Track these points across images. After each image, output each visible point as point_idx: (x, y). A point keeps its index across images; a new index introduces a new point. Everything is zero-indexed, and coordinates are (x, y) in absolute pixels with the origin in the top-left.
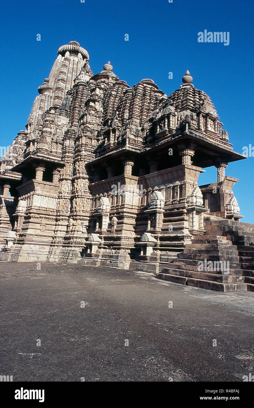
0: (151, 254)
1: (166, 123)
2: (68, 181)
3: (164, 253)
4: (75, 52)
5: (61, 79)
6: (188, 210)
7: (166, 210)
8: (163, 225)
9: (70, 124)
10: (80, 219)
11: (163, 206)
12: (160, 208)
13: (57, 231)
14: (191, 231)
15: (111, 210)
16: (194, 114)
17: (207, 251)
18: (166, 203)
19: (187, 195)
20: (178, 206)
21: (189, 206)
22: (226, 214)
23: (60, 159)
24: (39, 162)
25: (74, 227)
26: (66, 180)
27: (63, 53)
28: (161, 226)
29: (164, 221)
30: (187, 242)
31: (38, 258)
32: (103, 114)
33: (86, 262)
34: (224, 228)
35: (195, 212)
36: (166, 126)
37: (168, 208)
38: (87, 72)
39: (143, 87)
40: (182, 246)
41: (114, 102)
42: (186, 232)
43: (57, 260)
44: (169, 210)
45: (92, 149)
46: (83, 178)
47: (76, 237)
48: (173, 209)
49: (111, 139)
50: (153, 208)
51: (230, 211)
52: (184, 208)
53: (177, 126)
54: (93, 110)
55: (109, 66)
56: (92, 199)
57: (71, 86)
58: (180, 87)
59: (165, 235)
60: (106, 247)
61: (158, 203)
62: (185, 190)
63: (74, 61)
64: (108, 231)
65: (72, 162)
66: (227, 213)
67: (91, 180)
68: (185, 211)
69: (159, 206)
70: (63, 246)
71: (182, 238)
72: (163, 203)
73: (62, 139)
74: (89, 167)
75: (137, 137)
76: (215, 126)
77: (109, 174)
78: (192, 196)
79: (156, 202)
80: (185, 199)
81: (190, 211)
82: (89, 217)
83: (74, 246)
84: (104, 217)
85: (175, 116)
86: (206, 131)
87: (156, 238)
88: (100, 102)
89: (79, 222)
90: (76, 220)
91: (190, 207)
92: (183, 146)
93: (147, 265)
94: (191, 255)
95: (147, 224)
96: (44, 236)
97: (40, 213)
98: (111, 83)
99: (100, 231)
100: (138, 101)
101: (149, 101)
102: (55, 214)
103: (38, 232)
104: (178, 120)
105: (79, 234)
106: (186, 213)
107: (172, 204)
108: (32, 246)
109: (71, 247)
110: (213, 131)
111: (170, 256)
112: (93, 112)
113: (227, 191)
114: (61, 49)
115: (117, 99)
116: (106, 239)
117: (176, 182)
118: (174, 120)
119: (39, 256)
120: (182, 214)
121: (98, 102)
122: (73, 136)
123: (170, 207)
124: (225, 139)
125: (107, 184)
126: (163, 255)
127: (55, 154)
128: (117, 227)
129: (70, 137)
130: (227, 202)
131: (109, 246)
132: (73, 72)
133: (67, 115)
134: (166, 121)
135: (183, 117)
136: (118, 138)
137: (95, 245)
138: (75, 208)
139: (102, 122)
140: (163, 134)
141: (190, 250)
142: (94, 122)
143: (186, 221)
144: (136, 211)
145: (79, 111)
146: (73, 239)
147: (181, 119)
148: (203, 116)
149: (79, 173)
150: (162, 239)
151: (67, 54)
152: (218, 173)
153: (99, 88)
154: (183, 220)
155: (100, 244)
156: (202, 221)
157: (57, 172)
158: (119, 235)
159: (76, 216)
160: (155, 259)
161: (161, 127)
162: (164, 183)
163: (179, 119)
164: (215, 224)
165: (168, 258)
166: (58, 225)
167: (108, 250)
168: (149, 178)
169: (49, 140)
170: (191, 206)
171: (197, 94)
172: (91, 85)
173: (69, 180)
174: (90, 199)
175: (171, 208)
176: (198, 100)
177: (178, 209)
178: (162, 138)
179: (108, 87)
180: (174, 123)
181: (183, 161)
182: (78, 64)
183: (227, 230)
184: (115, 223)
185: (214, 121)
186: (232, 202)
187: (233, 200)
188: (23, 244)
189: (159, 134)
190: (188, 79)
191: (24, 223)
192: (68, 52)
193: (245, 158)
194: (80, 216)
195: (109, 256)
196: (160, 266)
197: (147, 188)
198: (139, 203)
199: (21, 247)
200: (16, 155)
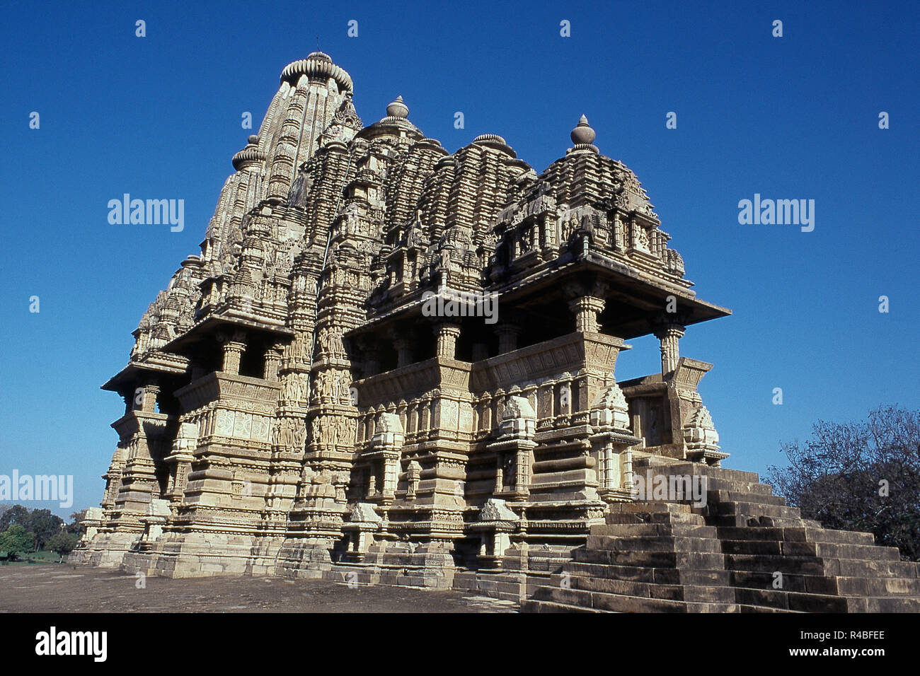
0: (507, 552)
1: (537, 236)
2: (302, 375)
3: (537, 548)
4: (320, 76)
5: (288, 137)
6: (592, 441)
7: (540, 443)
8: (534, 480)
9: (308, 239)
10: (331, 469)
11: (532, 433)
12: (526, 438)
13: (273, 497)
14: (603, 494)
15: (406, 444)
16: (602, 214)
17: (645, 542)
18: (539, 424)
19: (590, 406)
20: (569, 431)
21: (595, 431)
22: (685, 449)
23: (283, 323)
24: (233, 331)
25: (315, 486)
26: (298, 371)
27: (293, 79)
28: (529, 482)
29: (537, 470)
30: (594, 520)
31: (224, 566)
32: (386, 215)
33: (343, 574)
35: (610, 446)
36: (537, 242)
37: (544, 436)
38: (347, 121)
39: (479, 153)
40: (583, 529)
41: (412, 188)
42: (591, 496)
43: (271, 571)
44: (545, 442)
45: (360, 298)
46: (339, 368)
47: (320, 514)
48: (557, 440)
49: (405, 273)
50: (510, 438)
51: (694, 441)
52: (584, 436)
53: (562, 241)
54: (361, 206)
55: (399, 107)
56: (360, 418)
57: (310, 152)
58: (568, 153)
59: (541, 504)
60: (395, 535)
61: (522, 425)
62: (586, 393)
63: (318, 95)
64: (397, 496)
65: (312, 330)
66: (689, 448)
67: (356, 372)
68: (587, 443)
69: (522, 434)
70: (288, 536)
71: (581, 511)
72: (532, 426)
73: (287, 274)
74: (351, 341)
75: (468, 268)
76: (650, 240)
77: (401, 356)
78: (603, 407)
79: (516, 423)
80: (585, 415)
81: (599, 444)
82: (352, 462)
83: (316, 536)
84: (388, 462)
85: (556, 218)
86: (631, 251)
87: (517, 511)
88: (379, 188)
89: (328, 474)
90: (321, 469)
91: (598, 435)
92: (578, 288)
93: (497, 579)
94: (605, 554)
95: (495, 478)
96: (241, 510)
97: (231, 453)
98: (405, 144)
99: (378, 496)
100: (468, 186)
101: (494, 186)
102: (269, 455)
103: (227, 501)
104: (564, 228)
106: (589, 449)
107: (556, 428)
108: (209, 536)
109: (307, 536)
110: (647, 251)
111: (554, 555)
112: (362, 212)
113: (687, 395)
114: (288, 69)
115: (419, 181)
116: (393, 515)
117: (562, 373)
118: (554, 228)
119: (228, 561)
120: (579, 450)
121: (375, 188)
122: (314, 268)
123: (550, 434)
124: (676, 270)
125: (396, 380)
126: (536, 554)
127: (271, 311)
128: (420, 486)
129: (306, 270)
130: (686, 420)
131: (402, 532)
132: (315, 120)
133: (300, 219)
134: (537, 229)
135: (575, 221)
136: (422, 271)
137: (366, 530)
138: (318, 440)
139: (382, 236)
141: (602, 541)
142: (365, 234)
143: (590, 467)
144: (467, 447)
145: (330, 209)
146: (312, 516)
147: (571, 226)
148: (622, 218)
149: (328, 355)
150: (532, 513)
151: (303, 80)
152: (663, 350)
153: (376, 156)
154: (583, 465)
155: (380, 530)
156: (630, 466)
157: (275, 354)
158: (426, 507)
159: (320, 459)
160: (516, 564)
161: (523, 245)
162: (533, 377)
163: (567, 226)
165: (548, 561)
166: (276, 483)
167: (398, 545)
168: (497, 367)
169: (256, 277)
170: (602, 431)
171: (607, 169)
172: (357, 149)
173: (305, 372)
174: (355, 418)
175: (552, 436)
176: (609, 182)
177: (569, 439)
178: (528, 270)
179: (398, 154)
180: (555, 237)
181: (578, 324)
182: (328, 103)
184: (417, 476)
185: (648, 228)
186: (699, 419)
187: (701, 415)
188: (188, 531)
189: (520, 260)
190: (584, 134)
191: (191, 479)
192: (304, 76)
193: (725, 314)
194: (330, 459)
195: (401, 558)
196: (528, 581)
197: (492, 390)
198: (474, 426)
199: (183, 540)
200: (177, 314)
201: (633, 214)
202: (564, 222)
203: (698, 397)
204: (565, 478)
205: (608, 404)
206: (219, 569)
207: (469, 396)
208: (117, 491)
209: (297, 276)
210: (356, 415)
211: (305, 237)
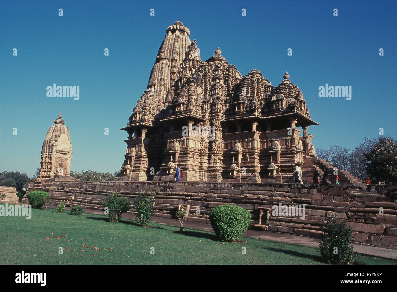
0: (276, 174)
1: (280, 104)
3: (283, 174)
4: (182, 31)
5: (176, 53)
6: (296, 152)
8: (280, 160)
10: (218, 156)
11: (280, 149)
12: (279, 150)
13: (203, 162)
15: (244, 150)
16: (296, 100)
18: (281, 147)
19: (295, 144)
20: (290, 149)
21: (297, 150)
22: (309, 155)
23: (201, 117)
24: (190, 118)
25: (215, 160)
27: (173, 31)
28: (279, 160)
29: (281, 157)
32: (225, 88)
33: (230, 180)
34: (315, 161)
35: (300, 153)
36: (280, 106)
37: (284, 150)
41: (232, 81)
43: (206, 180)
44: (283, 151)
45: (223, 112)
46: (219, 130)
47: (218, 166)
48: (287, 151)
49: (241, 108)
50: (275, 150)
51: (311, 153)
52: (295, 151)
53: (286, 106)
55: (219, 52)
58: (283, 81)
59: (284, 165)
60: (243, 172)
61: (278, 148)
62: (294, 141)
63: (183, 38)
64: (242, 163)
65: (209, 119)
66: (310, 154)
67: (224, 132)
68: (295, 152)
69: (278, 149)
70: (208, 172)
72: (280, 148)
73: (202, 103)
74: (222, 123)
76: (304, 107)
77: (239, 129)
78: (299, 145)
79: (276, 147)
80: (294, 146)
81: (297, 152)
83: (218, 172)
84: (239, 154)
85: (285, 100)
86: (301, 109)
87: (277, 166)
88: (223, 80)
89: (218, 157)
90: (216, 156)
92: (293, 118)
93: (274, 180)
95: (271, 159)
96: (195, 165)
97: (192, 151)
98: (226, 66)
99: (237, 162)
100: (255, 86)
101: (262, 86)
102: (200, 152)
103: (192, 163)
104: (287, 103)
105: (219, 165)
106: (295, 154)
107: (286, 149)
108: (191, 172)
109: (216, 172)
110: (304, 109)
112: (220, 87)
113: (309, 143)
114: (171, 27)
116: (241, 167)
117: (288, 137)
118: (284, 103)
119: (196, 178)
120: (293, 153)
121: (221, 79)
122: (209, 102)
124: (308, 113)
126: (284, 175)
128: (249, 160)
129: (207, 103)
130: (309, 148)
132: (183, 47)
133: (201, 87)
134: (280, 102)
135: (290, 102)
136: (246, 108)
137: (236, 170)
138: (215, 148)
139: (225, 94)
140: (278, 110)
142: (222, 94)
143: (296, 157)
144: (259, 151)
145: (209, 85)
146: (216, 167)
147: (289, 103)
148: (300, 102)
149: (216, 127)
150: (281, 167)
151: (177, 32)
152: (304, 132)
154: (294, 157)
155: (239, 170)
156: (303, 157)
157: (200, 125)
158: (253, 165)
159: (216, 153)
160: (280, 177)
161: (276, 105)
162: (279, 137)
163: (288, 102)
164: (309, 160)
165: (287, 176)
166: (203, 159)
167: (245, 174)
168: (268, 134)
169: (194, 104)
170: (298, 150)
172: (213, 66)
177: (290, 151)
178: (277, 112)
179: (224, 69)
180: (285, 105)
181: (291, 126)
182: (186, 41)
183: (316, 162)
184: (248, 158)
185: (304, 104)
186: (312, 148)
187: (312, 147)
188: (186, 170)
189: (275, 109)
190: (287, 77)
191: (179, 157)
192: (177, 31)
193: (318, 124)
194: (218, 153)
195: (247, 176)
196: (282, 180)
197: (267, 139)
198: (261, 147)
199: (186, 172)
200: (149, 108)
201: (302, 101)
202: (287, 101)
203: (311, 143)
204: (290, 159)
205: (300, 144)
206: (195, 179)
207: (259, 140)
208: (134, 160)
209: (205, 104)
210: (223, 142)
211: (202, 92)
